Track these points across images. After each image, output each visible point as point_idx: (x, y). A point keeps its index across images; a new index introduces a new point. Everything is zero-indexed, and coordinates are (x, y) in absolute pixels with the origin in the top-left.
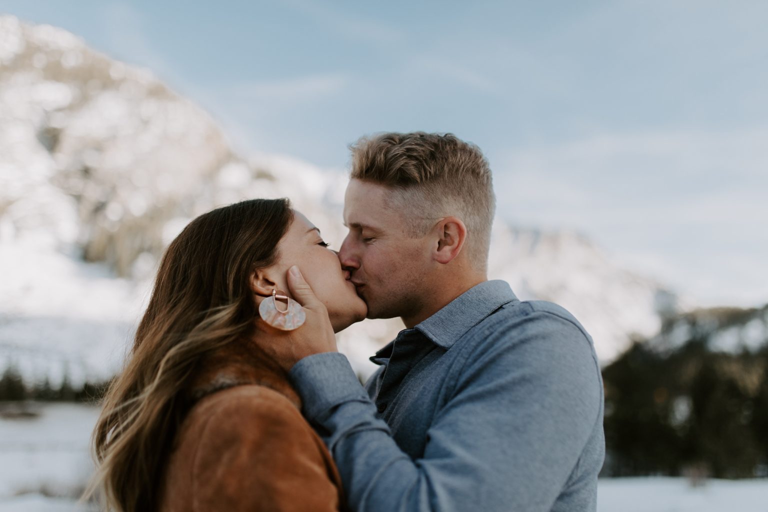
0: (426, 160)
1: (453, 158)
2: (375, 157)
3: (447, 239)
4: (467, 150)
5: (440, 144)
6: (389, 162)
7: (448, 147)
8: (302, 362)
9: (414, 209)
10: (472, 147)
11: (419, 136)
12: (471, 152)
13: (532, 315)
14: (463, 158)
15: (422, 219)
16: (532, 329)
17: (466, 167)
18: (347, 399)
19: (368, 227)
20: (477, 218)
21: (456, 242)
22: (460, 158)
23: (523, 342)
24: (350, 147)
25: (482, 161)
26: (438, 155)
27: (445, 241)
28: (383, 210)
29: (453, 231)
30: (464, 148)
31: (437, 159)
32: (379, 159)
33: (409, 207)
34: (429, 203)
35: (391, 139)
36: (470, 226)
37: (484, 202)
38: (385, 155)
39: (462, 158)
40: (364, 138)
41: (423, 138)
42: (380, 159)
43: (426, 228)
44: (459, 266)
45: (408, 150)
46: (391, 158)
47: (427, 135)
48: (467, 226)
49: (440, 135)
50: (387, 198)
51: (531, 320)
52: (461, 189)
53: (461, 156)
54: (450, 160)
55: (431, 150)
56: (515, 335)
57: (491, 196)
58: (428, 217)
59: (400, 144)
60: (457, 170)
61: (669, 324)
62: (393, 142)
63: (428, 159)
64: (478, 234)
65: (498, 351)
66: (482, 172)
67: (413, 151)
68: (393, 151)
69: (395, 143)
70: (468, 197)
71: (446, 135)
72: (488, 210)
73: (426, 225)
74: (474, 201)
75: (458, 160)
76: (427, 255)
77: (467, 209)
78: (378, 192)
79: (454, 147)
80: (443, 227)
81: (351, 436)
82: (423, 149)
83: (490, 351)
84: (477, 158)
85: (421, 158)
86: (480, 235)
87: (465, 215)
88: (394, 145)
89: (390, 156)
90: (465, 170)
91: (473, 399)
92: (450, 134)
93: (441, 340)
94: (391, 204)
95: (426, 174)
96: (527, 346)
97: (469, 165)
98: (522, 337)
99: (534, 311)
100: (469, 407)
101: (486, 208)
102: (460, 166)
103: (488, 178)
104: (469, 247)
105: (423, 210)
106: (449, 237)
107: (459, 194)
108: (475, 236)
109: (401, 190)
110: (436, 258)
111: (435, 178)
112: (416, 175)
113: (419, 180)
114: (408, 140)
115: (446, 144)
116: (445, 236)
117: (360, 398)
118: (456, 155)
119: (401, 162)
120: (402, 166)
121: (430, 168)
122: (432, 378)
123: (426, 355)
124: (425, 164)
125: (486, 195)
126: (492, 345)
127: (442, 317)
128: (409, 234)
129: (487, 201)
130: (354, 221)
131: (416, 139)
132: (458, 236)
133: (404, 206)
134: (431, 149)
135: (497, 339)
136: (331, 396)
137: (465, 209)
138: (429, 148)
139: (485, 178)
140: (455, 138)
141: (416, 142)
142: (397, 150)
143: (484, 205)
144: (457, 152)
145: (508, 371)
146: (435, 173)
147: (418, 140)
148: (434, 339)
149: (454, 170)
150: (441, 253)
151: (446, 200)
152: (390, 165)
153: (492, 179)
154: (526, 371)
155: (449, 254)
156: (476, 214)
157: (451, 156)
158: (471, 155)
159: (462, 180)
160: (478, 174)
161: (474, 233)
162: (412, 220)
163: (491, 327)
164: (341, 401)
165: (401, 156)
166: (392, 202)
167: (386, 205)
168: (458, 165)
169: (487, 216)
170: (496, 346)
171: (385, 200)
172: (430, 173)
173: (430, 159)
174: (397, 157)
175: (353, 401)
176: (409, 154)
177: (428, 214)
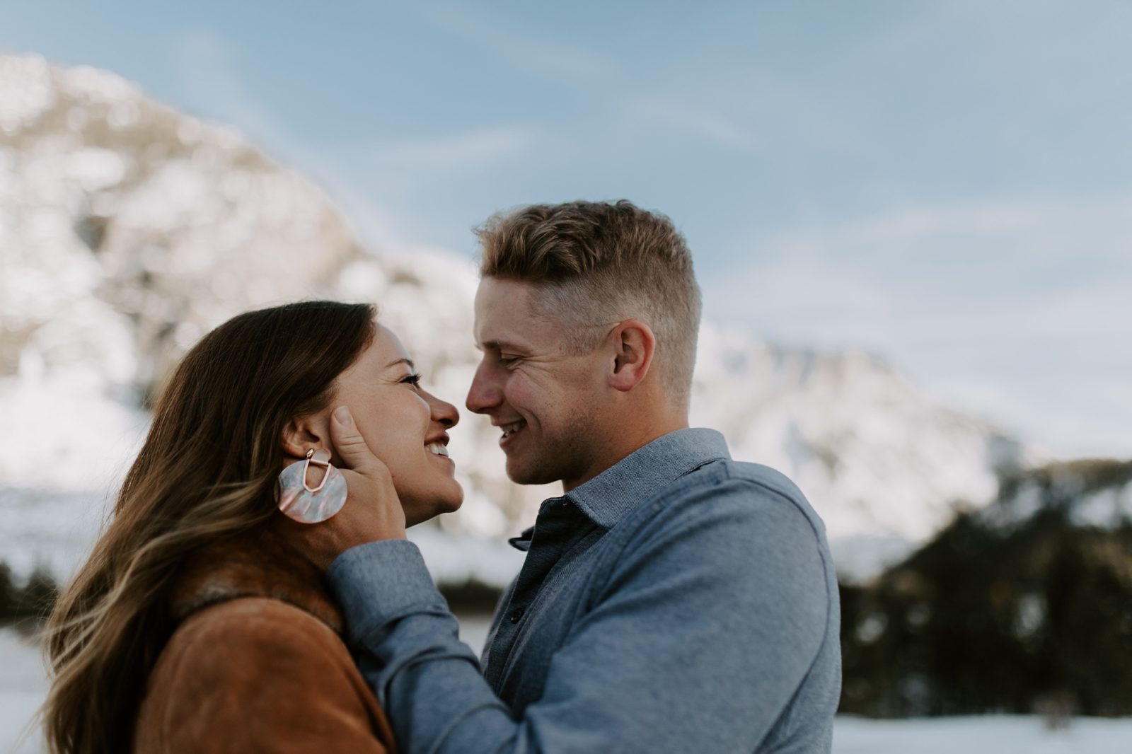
0: (587, 241)
1: (629, 234)
2: (511, 241)
3: (628, 354)
4: (649, 221)
5: (609, 215)
6: (532, 247)
7: (620, 220)
8: (344, 555)
9: (574, 313)
10: (658, 217)
11: (577, 207)
12: (655, 224)
13: (726, 484)
14: (644, 233)
15: (588, 327)
16: (723, 506)
17: (649, 247)
18: (409, 611)
19: (508, 346)
20: (671, 321)
21: (641, 357)
22: (639, 234)
23: (707, 525)
24: (476, 231)
25: (673, 237)
26: (606, 232)
27: (625, 357)
28: (529, 319)
29: (635, 342)
30: (645, 219)
31: (604, 237)
32: (517, 243)
33: (567, 311)
34: (595, 303)
35: (535, 214)
36: (662, 334)
37: (681, 297)
38: (526, 237)
39: (641, 234)
40: (497, 216)
41: (583, 209)
42: (519, 242)
43: (595, 338)
44: (647, 395)
45: (560, 227)
46: (535, 241)
47: (588, 204)
48: (656, 334)
49: (609, 204)
50: (534, 301)
51: (724, 492)
52: (643, 280)
53: (639, 230)
54: (624, 238)
55: (595, 225)
56: (696, 514)
57: (691, 288)
58: (597, 324)
59: (548, 219)
60: (636, 251)
61: (1010, 486)
62: (538, 217)
63: (591, 238)
64: (676, 346)
65: (667, 538)
66: (674, 252)
67: (568, 228)
68: (537, 230)
69: (541, 219)
70: (656, 291)
71: (619, 202)
72: (689, 308)
73: (595, 336)
74: (665, 296)
75: (635, 236)
76: (600, 379)
77: (656, 308)
78: (520, 292)
79: (630, 219)
80: (620, 336)
81: (414, 667)
82: (582, 223)
83: (655, 536)
84: (664, 232)
85: (581, 238)
86: (678, 347)
87: (653, 317)
88: (540, 221)
89: (532, 237)
90: (647, 251)
91: (622, 610)
92: (624, 201)
93: (602, 515)
94: (539, 308)
95: (589, 260)
96: (712, 534)
97: (652, 244)
98: (704, 518)
99: (729, 478)
100: (616, 622)
101: (685, 306)
102: (640, 245)
103: (684, 261)
104: (662, 366)
105: (588, 314)
106: (631, 351)
107: (641, 287)
108: (670, 348)
109: (554, 287)
110: (613, 383)
111: (604, 264)
112: (575, 263)
113: (579, 271)
114: (560, 213)
115: (617, 215)
116: (624, 350)
117: (430, 608)
118: (633, 230)
119: (550, 245)
120: (552, 249)
121: (595, 252)
122: (578, 574)
123: (582, 539)
124: (586, 246)
125: (683, 287)
126: (661, 525)
127: (606, 481)
128: (569, 351)
129: (686, 295)
130: (489, 339)
131: (571, 210)
132: (643, 348)
133: (560, 311)
134: (595, 223)
135: (668, 518)
136: (386, 604)
137: (652, 308)
138: (592, 222)
139: (681, 262)
140: (632, 205)
141: (572, 215)
142: (544, 228)
143: (681, 301)
144: (634, 225)
145: (678, 570)
146: (602, 258)
147: (574, 212)
148: (592, 514)
149: (631, 252)
150: (620, 375)
151: (621, 296)
152: (534, 250)
153: (691, 262)
154: (705, 570)
155: (631, 376)
156: (670, 316)
157: (625, 231)
158: (655, 228)
159: (644, 264)
160: (669, 255)
161: (668, 344)
162: (573, 330)
163: (663, 498)
164: (400, 614)
165: (549, 235)
166: (542, 306)
167: (533, 310)
168: (637, 243)
169: (687, 318)
170: (666, 529)
171: (530, 304)
172: (595, 258)
173: (594, 238)
174: (543, 238)
175: (419, 613)
176: (562, 232)
177: (596, 318)
